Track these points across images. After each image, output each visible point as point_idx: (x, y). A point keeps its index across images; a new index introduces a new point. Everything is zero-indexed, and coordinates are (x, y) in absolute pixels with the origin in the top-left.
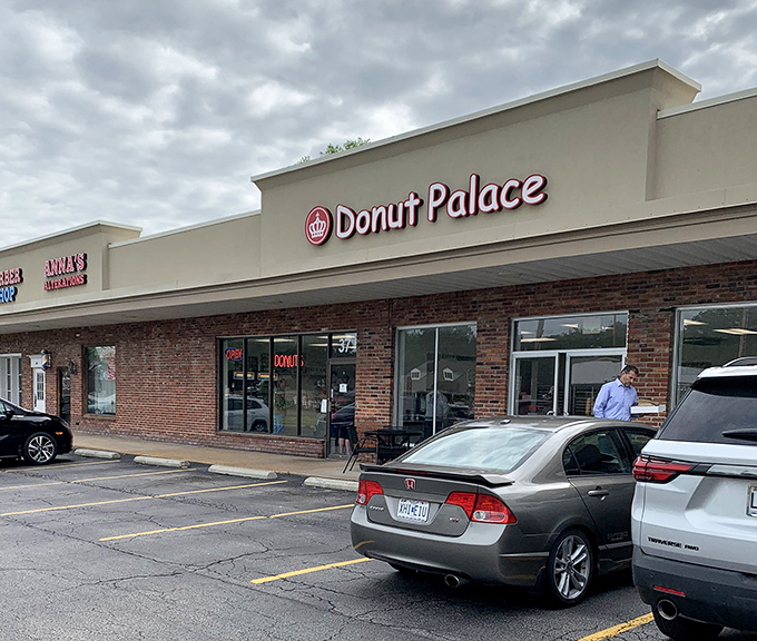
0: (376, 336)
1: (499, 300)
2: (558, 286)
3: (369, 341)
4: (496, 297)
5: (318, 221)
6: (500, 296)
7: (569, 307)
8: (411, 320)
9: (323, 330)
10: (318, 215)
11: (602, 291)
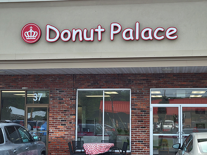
0: (65, 93)
1: (144, 80)
2: (176, 76)
3: (60, 95)
4: (142, 78)
5: (31, 31)
6: (145, 78)
7: (183, 85)
8: (88, 86)
9: (23, 88)
10: (31, 27)
11: (198, 79)
